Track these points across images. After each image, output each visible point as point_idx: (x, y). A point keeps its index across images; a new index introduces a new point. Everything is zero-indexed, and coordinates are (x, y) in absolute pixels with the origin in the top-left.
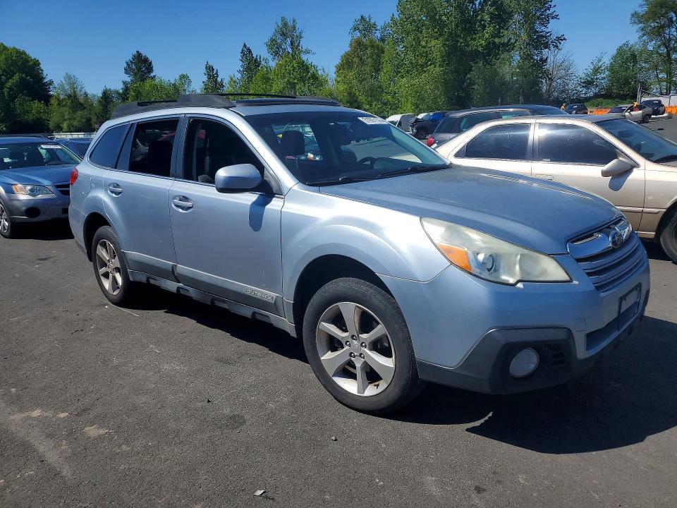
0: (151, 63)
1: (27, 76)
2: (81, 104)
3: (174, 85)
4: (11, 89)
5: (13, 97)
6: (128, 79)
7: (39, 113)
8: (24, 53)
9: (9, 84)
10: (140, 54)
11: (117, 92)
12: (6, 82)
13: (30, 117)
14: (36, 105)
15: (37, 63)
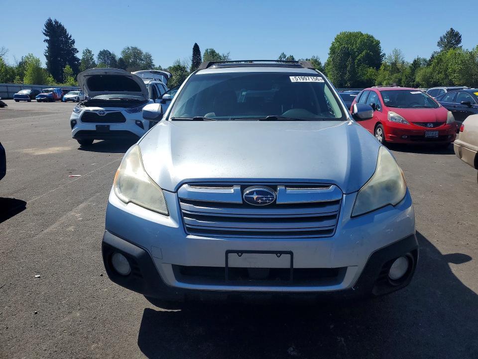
0: (460, 37)
1: (370, 52)
2: (398, 69)
3: (471, 53)
4: (359, 60)
5: (359, 65)
6: (438, 49)
7: (371, 75)
8: (372, 37)
9: (359, 57)
10: (453, 30)
11: (425, 60)
12: (357, 56)
13: (365, 78)
14: (371, 70)
15: (378, 43)
